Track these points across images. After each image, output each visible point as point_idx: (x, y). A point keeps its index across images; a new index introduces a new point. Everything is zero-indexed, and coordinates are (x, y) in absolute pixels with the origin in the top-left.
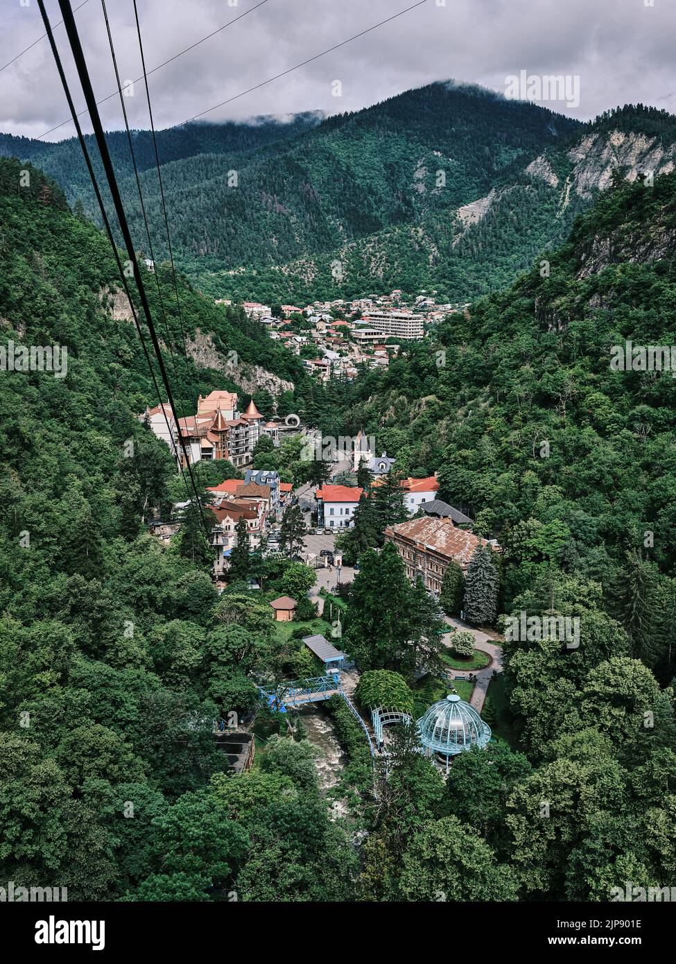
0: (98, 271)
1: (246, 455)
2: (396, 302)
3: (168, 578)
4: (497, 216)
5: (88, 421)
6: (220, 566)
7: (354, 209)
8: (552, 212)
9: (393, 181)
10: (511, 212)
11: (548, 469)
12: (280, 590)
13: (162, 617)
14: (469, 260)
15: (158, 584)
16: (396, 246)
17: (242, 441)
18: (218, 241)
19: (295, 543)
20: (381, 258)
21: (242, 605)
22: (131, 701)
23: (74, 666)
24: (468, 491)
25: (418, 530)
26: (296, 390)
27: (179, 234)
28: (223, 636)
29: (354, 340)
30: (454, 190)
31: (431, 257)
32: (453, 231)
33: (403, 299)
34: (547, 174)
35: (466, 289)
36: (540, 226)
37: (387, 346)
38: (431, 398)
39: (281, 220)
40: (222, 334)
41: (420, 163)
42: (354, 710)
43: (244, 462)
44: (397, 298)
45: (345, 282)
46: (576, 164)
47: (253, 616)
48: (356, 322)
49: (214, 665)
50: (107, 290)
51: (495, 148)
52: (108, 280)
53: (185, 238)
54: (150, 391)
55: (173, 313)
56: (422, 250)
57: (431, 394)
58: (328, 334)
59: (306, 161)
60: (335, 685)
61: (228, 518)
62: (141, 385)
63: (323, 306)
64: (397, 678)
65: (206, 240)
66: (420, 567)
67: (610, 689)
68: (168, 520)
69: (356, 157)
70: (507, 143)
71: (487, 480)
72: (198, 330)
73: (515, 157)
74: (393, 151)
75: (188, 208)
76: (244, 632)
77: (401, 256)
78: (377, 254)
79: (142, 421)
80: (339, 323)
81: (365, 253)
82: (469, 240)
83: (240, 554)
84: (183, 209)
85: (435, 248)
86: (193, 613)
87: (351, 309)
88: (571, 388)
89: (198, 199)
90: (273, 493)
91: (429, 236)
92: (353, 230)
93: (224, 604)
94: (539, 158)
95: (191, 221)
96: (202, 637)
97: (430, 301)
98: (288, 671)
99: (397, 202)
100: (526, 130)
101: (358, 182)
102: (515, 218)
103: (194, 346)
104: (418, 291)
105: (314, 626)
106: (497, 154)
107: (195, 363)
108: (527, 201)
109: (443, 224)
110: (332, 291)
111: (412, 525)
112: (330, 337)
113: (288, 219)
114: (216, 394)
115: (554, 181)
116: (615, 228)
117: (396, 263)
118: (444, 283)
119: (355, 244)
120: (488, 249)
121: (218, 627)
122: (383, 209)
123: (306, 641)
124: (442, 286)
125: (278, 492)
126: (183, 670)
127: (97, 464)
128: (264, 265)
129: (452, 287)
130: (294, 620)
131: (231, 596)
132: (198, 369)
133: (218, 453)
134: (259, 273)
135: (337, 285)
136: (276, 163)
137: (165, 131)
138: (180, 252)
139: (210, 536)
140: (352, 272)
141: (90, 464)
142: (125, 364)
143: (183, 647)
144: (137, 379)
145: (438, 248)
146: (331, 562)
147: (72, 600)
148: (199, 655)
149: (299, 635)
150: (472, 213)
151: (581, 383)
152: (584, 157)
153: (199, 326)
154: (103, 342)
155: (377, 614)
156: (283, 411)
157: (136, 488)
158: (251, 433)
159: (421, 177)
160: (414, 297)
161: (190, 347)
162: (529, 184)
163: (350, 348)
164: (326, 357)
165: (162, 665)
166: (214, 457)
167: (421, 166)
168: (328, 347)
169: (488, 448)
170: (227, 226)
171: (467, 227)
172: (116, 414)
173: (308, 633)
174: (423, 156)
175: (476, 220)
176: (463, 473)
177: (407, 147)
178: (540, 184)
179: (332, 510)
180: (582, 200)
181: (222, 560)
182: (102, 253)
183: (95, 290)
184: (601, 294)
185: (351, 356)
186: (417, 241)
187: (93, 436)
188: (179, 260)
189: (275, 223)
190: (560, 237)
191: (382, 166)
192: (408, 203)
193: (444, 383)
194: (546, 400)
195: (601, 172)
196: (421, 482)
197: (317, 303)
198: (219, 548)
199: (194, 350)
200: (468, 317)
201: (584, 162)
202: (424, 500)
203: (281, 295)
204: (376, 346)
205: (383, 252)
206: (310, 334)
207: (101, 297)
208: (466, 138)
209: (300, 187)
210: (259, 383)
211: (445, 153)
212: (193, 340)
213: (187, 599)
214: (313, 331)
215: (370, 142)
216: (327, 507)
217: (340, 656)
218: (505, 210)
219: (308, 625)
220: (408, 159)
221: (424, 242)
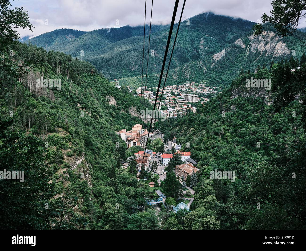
0: (106, 91)
1: (145, 143)
2: (193, 86)
3: (128, 178)
4: (225, 58)
5: (106, 137)
6: (138, 174)
7: (180, 55)
8: (243, 57)
9: (193, 45)
10: (230, 57)
11: (214, 152)
12: (151, 180)
13: (127, 186)
14: (216, 72)
15: (126, 179)
16: (193, 67)
17: (144, 140)
18: (137, 66)
19: (155, 169)
20: (188, 71)
21: (143, 184)
22: (123, 201)
23: (114, 194)
24: (197, 156)
25: (183, 167)
26: (159, 122)
27: (125, 64)
28: (139, 190)
29: (177, 103)
30: (213, 48)
31: (204, 71)
32: (211, 62)
33: (195, 85)
34: (241, 44)
35: (215, 82)
36: (239, 61)
37: (187, 105)
38: (193, 129)
39: (157, 59)
40: (138, 107)
41: (202, 39)
42: (164, 205)
43: (144, 145)
44: (193, 84)
45: (177, 79)
46: (251, 41)
47: (145, 186)
48: (178, 96)
49: (137, 196)
50: (108, 96)
51: (227, 33)
52: (108, 94)
53: (127, 65)
54: (120, 125)
55: (126, 102)
56: (201, 69)
57: (193, 127)
58: (170, 101)
59: (165, 39)
60: (161, 200)
61: (140, 163)
62: (117, 123)
63: (170, 87)
64: (173, 199)
65: (133, 66)
66: (183, 175)
67: (207, 201)
68: (126, 162)
69: (181, 37)
70: (230, 31)
71: (201, 154)
72: (132, 106)
73: (233, 36)
74: (193, 35)
75: (128, 56)
76: (143, 189)
77: (195, 71)
78: (187, 70)
79: (119, 134)
80: (173, 97)
81: (183, 70)
82: (216, 66)
83: (142, 171)
84: (127, 56)
85: (206, 68)
86: (133, 185)
87: (179, 88)
88: (223, 131)
89: (131, 52)
90: (151, 155)
91: (204, 64)
92: (180, 61)
93: (139, 183)
94: (239, 39)
95: (129, 60)
96: (135, 190)
97: (203, 86)
98: (152, 197)
99: (194, 52)
100: (237, 27)
101: (182, 45)
102: (231, 58)
103: (131, 110)
104: (200, 82)
105: (158, 188)
106: (227, 35)
107: (131, 115)
108: (235, 53)
109: (208, 60)
110: (173, 82)
111: (182, 165)
112: (170, 102)
113: (159, 58)
114: (137, 125)
115: (244, 46)
116: (239, 86)
117: (193, 73)
118: (208, 80)
119: (180, 67)
120: (222, 69)
121: (138, 188)
122: (189, 54)
123: (156, 191)
124: (207, 81)
125: (152, 155)
126: (131, 196)
127: (109, 148)
128: (151, 73)
129: (211, 81)
130: (154, 187)
131: (141, 182)
132: (132, 117)
133: (137, 143)
134: (150, 77)
135: (174, 80)
136: (156, 40)
137: (121, 28)
138: (126, 70)
139: (136, 167)
140: (179, 76)
141: (108, 148)
142: (113, 117)
143: (131, 192)
144: (116, 122)
145: (207, 68)
146: (164, 173)
147: (112, 183)
148: (134, 193)
149: (155, 190)
150: (218, 56)
151: (225, 130)
152: (254, 38)
153: (132, 105)
154: (108, 112)
155: (170, 186)
156: (155, 128)
157: (119, 155)
158: (146, 137)
159: (202, 43)
160: (198, 84)
161: (130, 111)
162: (236, 47)
163: (176, 105)
164: (169, 109)
165: (127, 195)
166: (137, 145)
167: (202, 40)
168: (169, 105)
169: (202, 146)
170: (140, 61)
171: (216, 61)
172: (113, 134)
173: (157, 190)
174: (203, 37)
175: (219, 59)
176: (197, 152)
177: (198, 33)
178: (239, 47)
179: (165, 160)
180: (253, 53)
181: (139, 173)
182: (107, 86)
183: (105, 97)
184: (234, 105)
185: (176, 108)
186: (200, 66)
187: (108, 141)
188: (125, 72)
189: (155, 60)
190: (245, 65)
191: (189, 40)
192: (198, 52)
193: (196, 125)
194: (217, 134)
195: (259, 43)
196: (187, 153)
197: (168, 86)
198: (138, 170)
199: (131, 112)
200: (204, 106)
201: (254, 40)
202: (187, 158)
203: (157, 83)
204: (184, 105)
205: (189, 70)
206: (164, 101)
207: (107, 98)
208: (217, 30)
209: (163, 48)
210: (149, 120)
211: (210, 35)
212: (131, 109)
213: (132, 182)
214: (165, 100)
215: (186, 32)
216: (164, 159)
217: (163, 195)
218: (228, 56)
219: (157, 188)
220: (198, 38)
221: (202, 66)
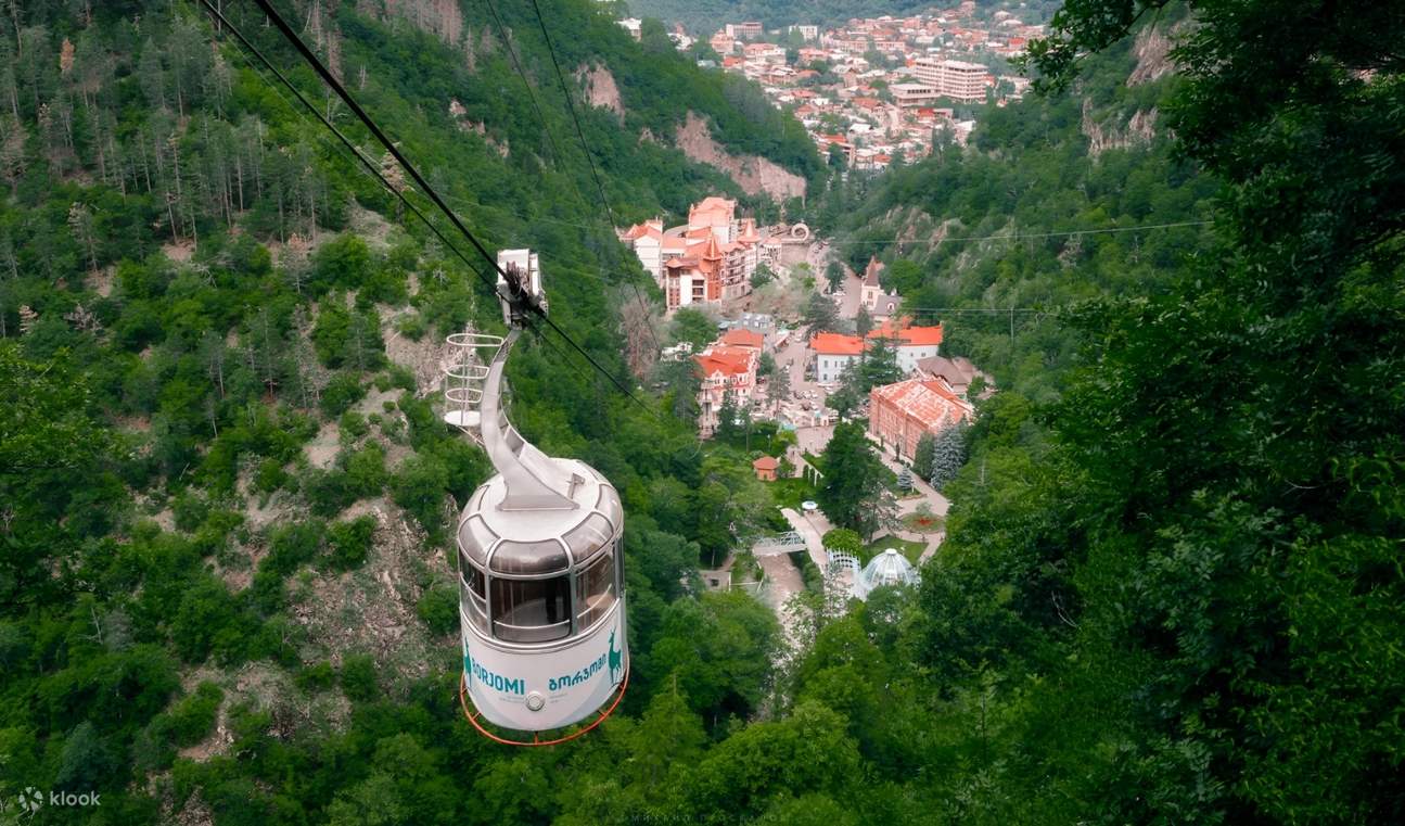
0: (576, 45)
1: (742, 284)
2: (966, 21)
6: (709, 422)
17: (737, 270)
19: (782, 402)
25: (901, 393)
26: (808, 188)
29: (893, 101)
33: (976, 17)
37: (936, 110)
38: (954, 222)
40: (718, 119)
43: (739, 293)
44: (969, 14)
48: (898, 70)
50: (586, 68)
52: (586, 56)
55: (661, 93)
57: (955, 216)
58: (859, 93)
60: (800, 541)
61: (717, 372)
63: (862, 27)
66: (901, 433)
72: (690, 114)
79: (627, 243)
80: (877, 73)
83: (728, 410)
90: (766, 339)
97: (1014, 21)
103: (686, 134)
104: (999, 4)
107: (687, 156)
110: (876, 3)
111: (897, 387)
112: (861, 96)
114: (710, 202)
130: (775, 482)
132: (689, 164)
133: (710, 285)
139: (699, 392)
146: (819, 422)
153: (691, 108)
158: (748, 259)
161: (682, 135)
163: (886, 113)
164: (852, 131)
166: (706, 293)
168: (857, 112)
179: (826, 362)
181: (711, 417)
183: (573, 70)
185: (885, 127)
193: (970, 204)
196: (925, 333)
197: (854, 21)
198: (709, 405)
199: (686, 139)
202: (924, 355)
204: (921, 109)
206: (835, 92)
207: (579, 77)
210: (762, 180)
212: (684, 127)
214: (839, 87)
216: (821, 359)
